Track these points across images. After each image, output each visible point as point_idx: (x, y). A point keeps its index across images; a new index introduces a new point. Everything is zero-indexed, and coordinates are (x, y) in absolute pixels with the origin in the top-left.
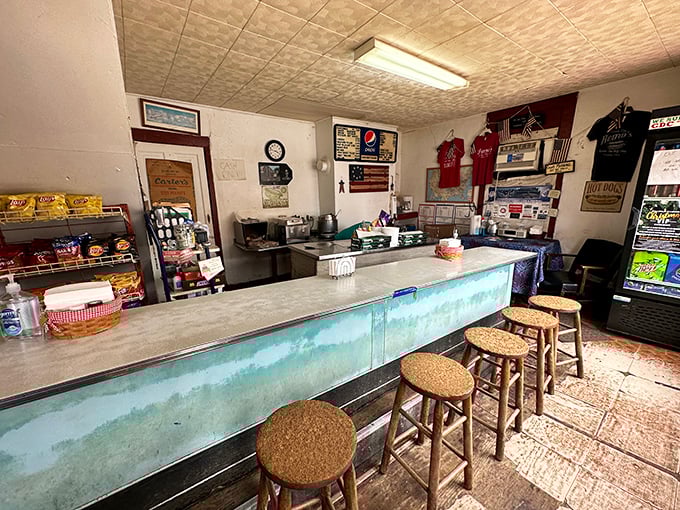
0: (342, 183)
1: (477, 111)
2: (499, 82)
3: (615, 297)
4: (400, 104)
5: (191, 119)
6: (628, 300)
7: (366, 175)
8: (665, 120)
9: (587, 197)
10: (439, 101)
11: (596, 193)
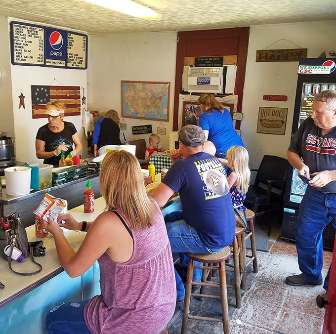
0: (22, 97)
1: (169, 29)
2: (187, 16)
3: (285, 209)
6: (293, 211)
7: (54, 97)
8: (307, 67)
9: (261, 120)
11: (267, 118)
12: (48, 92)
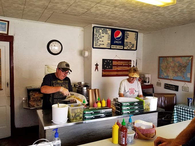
0: (97, 65)
4: (133, 17)
5: (3, 26)
10: (160, 14)
12: (112, 63)
